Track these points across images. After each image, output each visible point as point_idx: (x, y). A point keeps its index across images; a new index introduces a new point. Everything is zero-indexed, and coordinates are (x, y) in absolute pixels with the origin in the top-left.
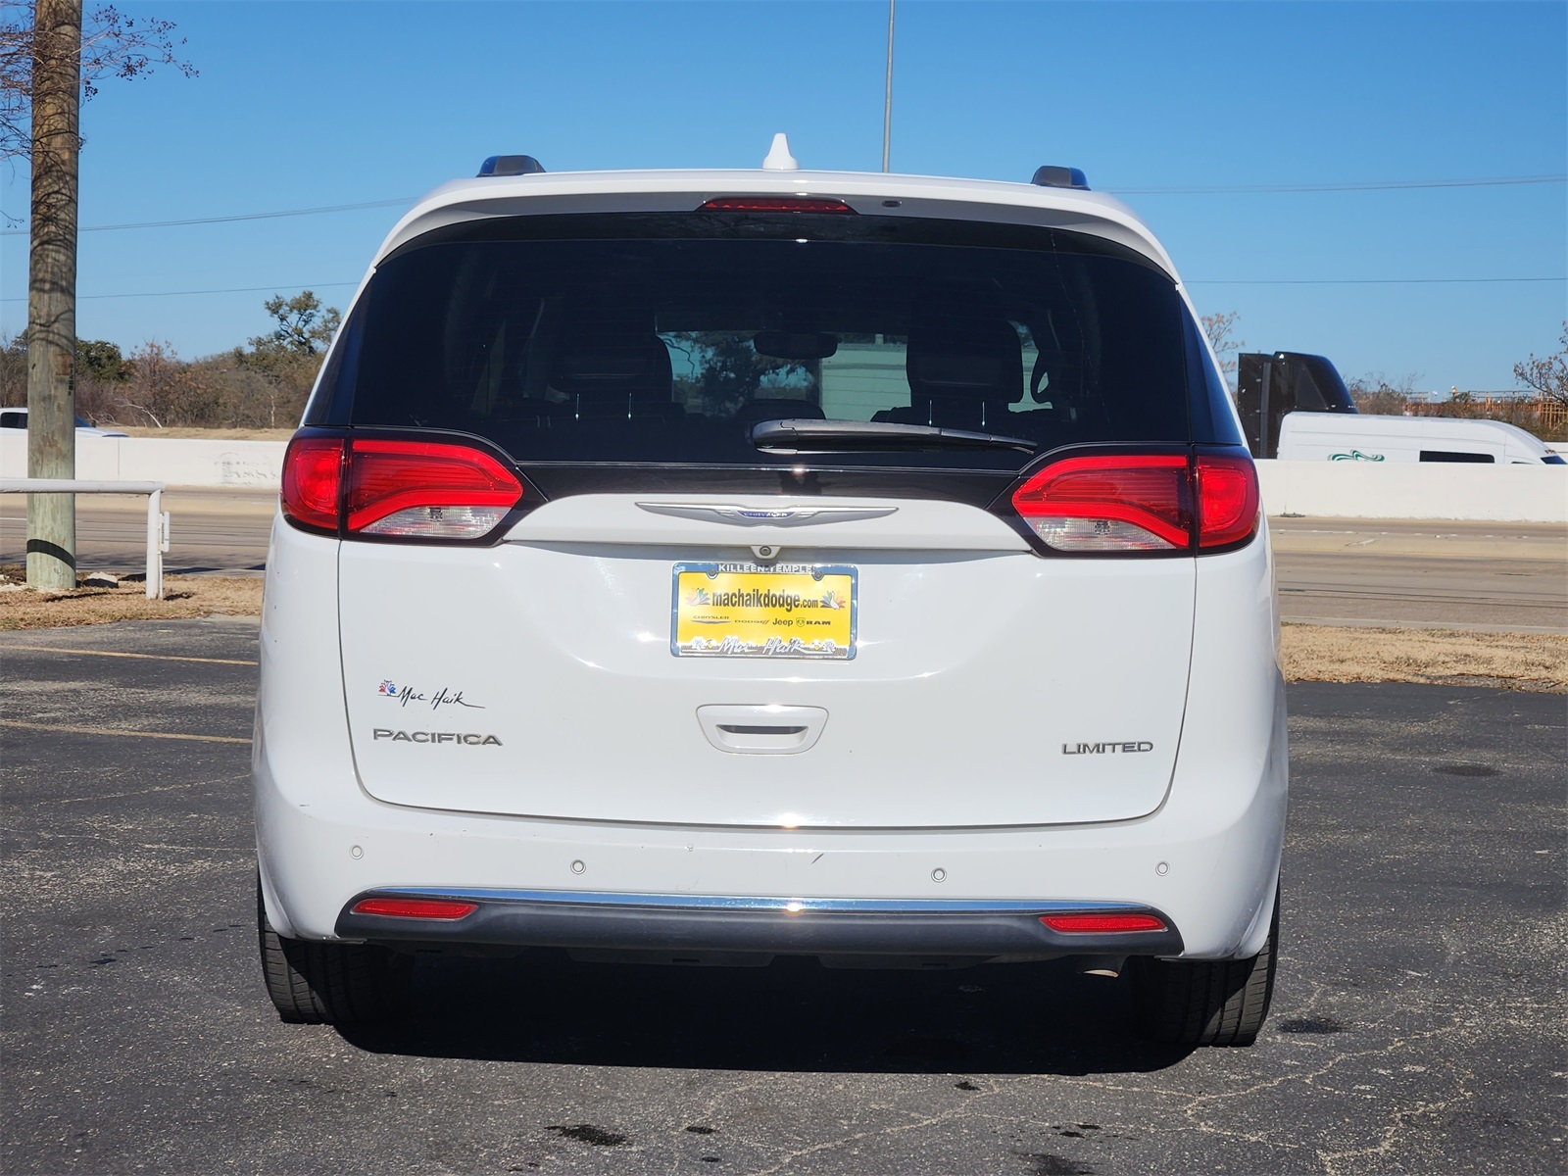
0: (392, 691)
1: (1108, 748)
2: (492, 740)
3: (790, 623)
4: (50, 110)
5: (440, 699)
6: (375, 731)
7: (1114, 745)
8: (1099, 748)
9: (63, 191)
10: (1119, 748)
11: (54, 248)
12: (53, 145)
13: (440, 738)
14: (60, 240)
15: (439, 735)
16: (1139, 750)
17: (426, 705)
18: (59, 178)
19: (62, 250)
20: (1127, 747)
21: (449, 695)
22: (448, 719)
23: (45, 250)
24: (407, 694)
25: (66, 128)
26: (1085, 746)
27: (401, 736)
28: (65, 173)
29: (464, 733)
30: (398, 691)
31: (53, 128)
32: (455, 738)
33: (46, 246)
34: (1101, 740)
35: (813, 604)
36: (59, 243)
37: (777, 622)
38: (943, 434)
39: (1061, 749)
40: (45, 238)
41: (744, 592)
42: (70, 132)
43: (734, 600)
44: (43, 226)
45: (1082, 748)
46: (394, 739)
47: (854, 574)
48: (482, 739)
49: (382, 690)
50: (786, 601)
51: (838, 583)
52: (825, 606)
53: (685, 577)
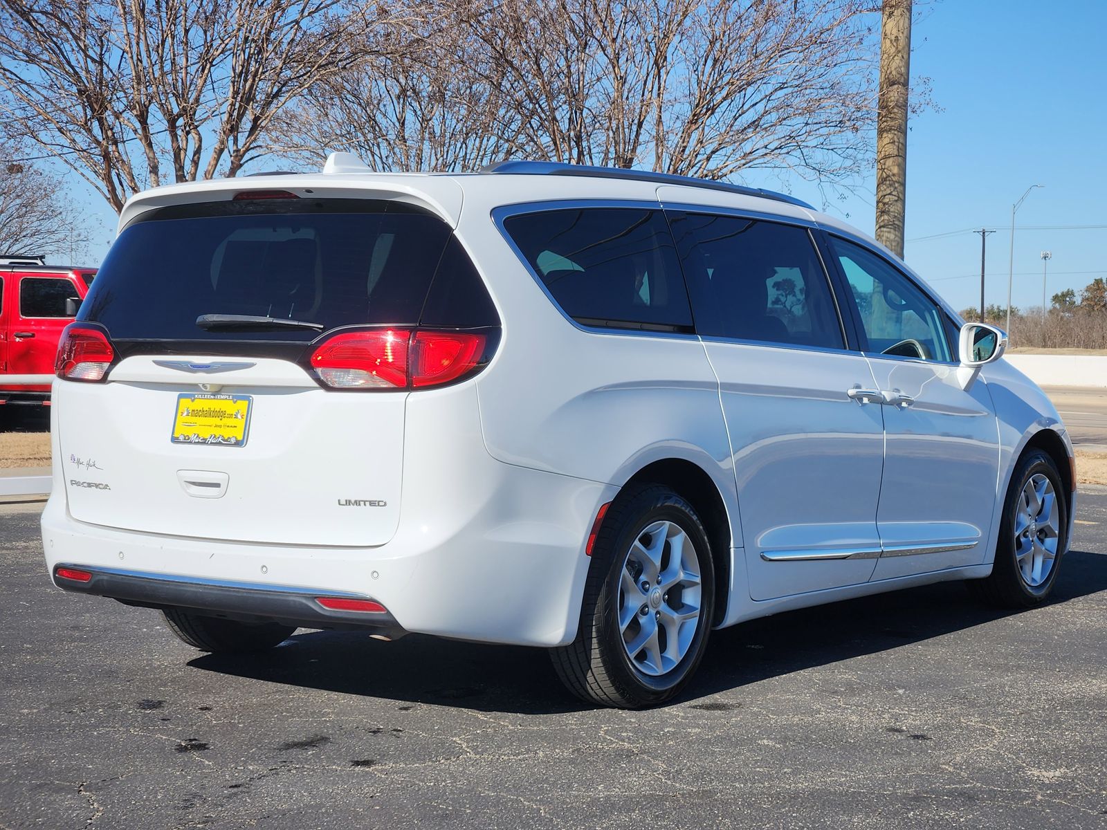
1: (362, 503)
2: (106, 487)
3: (220, 426)
4: (886, 141)
5: (89, 464)
6: (72, 481)
7: (365, 502)
8: (357, 503)
9: (893, 193)
10: (368, 504)
11: (887, 230)
12: (887, 164)
13: (90, 485)
14: (891, 225)
16: (378, 505)
17: (85, 468)
18: (891, 185)
19: (892, 231)
20: (372, 503)
23: (881, 231)
24: (79, 461)
25: (896, 153)
26: (350, 501)
27: (79, 484)
28: (894, 182)
29: (98, 483)
31: (887, 153)
32: (95, 485)
33: (882, 229)
34: (358, 499)
35: (231, 416)
36: (890, 227)
37: (216, 426)
38: (274, 321)
39: (337, 503)
40: (882, 224)
41: (205, 409)
42: (899, 156)
43: (200, 413)
44: (881, 216)
45: (348, 503)
47: (247, 398)
48: (104, 486)
50: (221, 414)
51: (242, 405)
52: (236, 417)
53: (183, 401)
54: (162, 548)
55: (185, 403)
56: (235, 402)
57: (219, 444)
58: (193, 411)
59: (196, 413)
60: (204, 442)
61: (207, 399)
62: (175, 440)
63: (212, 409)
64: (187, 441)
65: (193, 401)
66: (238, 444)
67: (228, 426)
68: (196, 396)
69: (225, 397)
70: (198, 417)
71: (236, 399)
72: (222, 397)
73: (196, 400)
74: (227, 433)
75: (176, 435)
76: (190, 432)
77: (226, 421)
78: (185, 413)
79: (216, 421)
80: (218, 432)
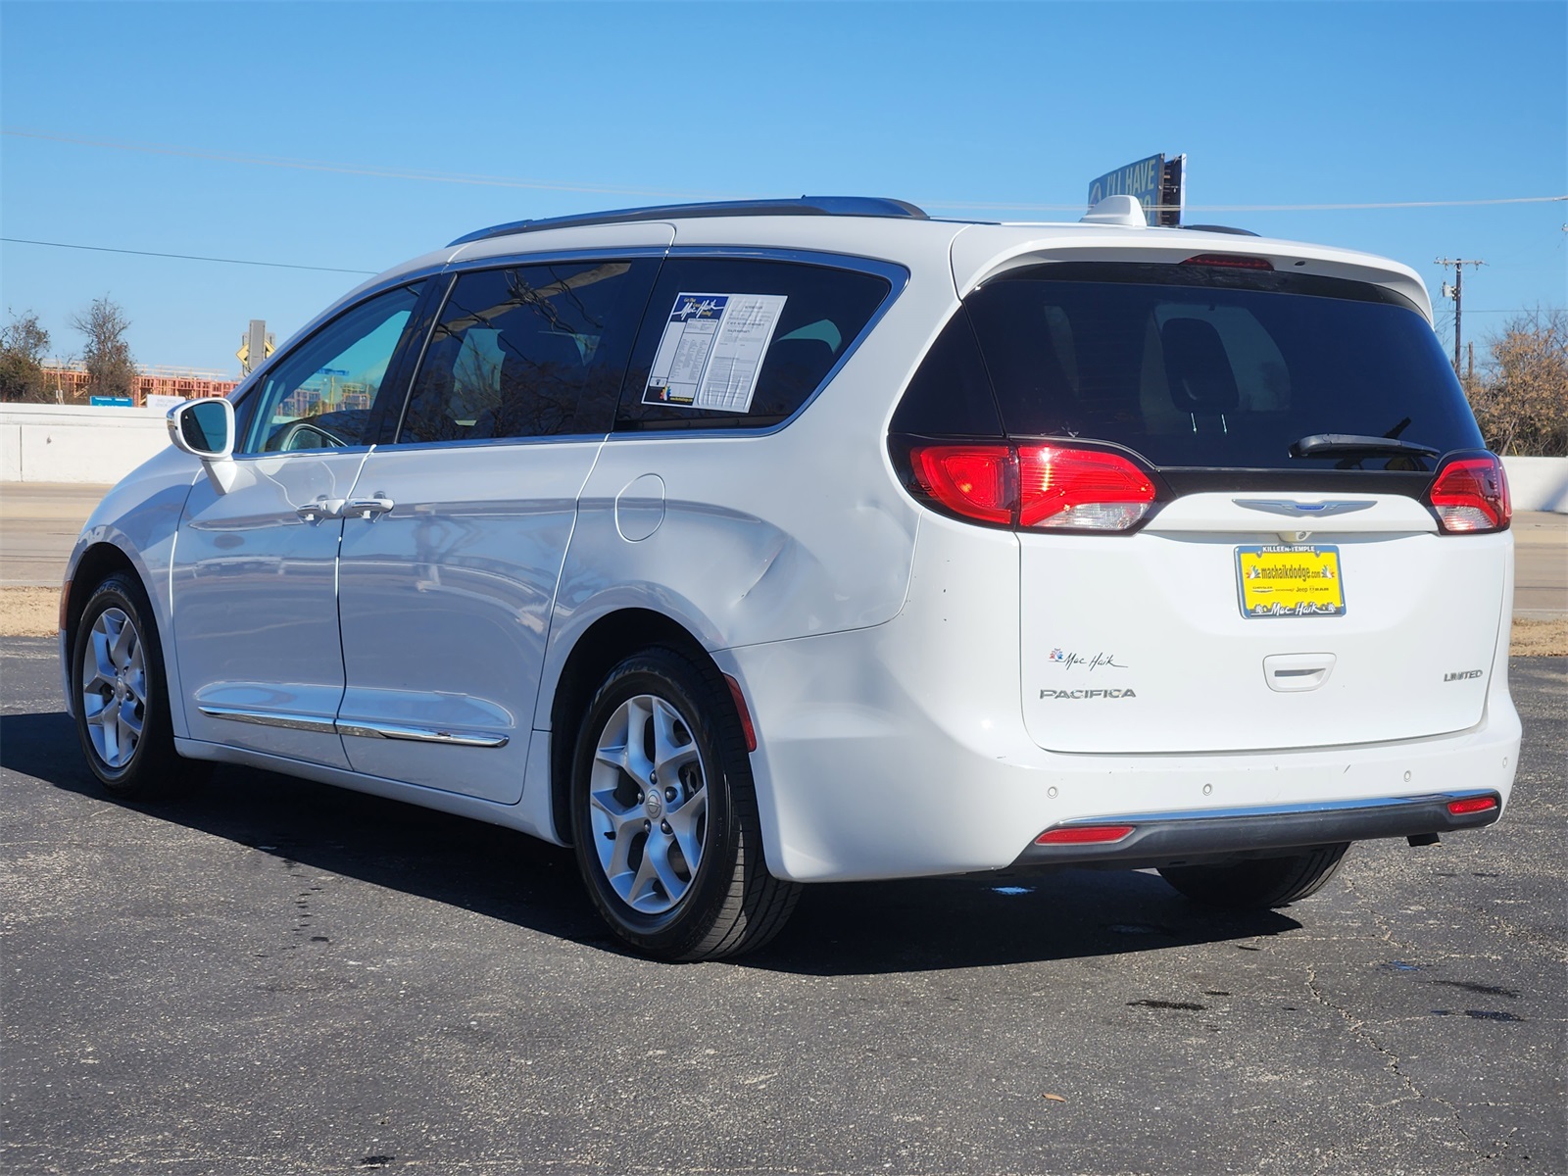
0: (1060, 658)
2: (1130, 693)
3: (1306, 590)
5: (1096, 662)
6: (1042, 692)
7: (1466, 674)
15: (1092, 692)
16: (1476, 676)
17: (1086, 667)
20: (1472, 675)
21: (1104, 659)
22: (1102, 678)
24: (1072, 659)
27: (1063, 694)
29: (1109, 689)
30: (1065, 657)
32: (1103, 693)
34: (1460, 671)
35: (1316, 575)
37: (1299, 590)
39: (1443, 678)
41: (1279, 567)
43: (1274, 573)
45: (1453, 676)
46: (1057, 697)
47: (1334, 550)
48: (1123, 692)
49: (1052, 657)
50: (1302, 573)
51: (1328, 558)
52: (1325, 576)
53: (1243, 556)
54: (1277, 768)
55: (1248, 560)
56: (1317, 555)
57: (1314, 614)
58: (1263, 570)
59: (1267, 573)
60: (1293, 613)
61: (1281, 552)
62: (1250, 614)
63: (1288, 567)
64: (1269, 614)
65: (1259, 556)
66: (1340, 612)
67: (1317, 589)
68: (1264, 549)
69: (1305, 548)
70: (1272, 579)
71: (1318, 551)
72: (1301, 549)
73: (1263, 555)
74: (1319, 599)
75: (1250, 606)
76: (1267, 600)
77: (1311, 582)
78: (1253, 575)
79: (1298, 583)
80: (1306, 598)
